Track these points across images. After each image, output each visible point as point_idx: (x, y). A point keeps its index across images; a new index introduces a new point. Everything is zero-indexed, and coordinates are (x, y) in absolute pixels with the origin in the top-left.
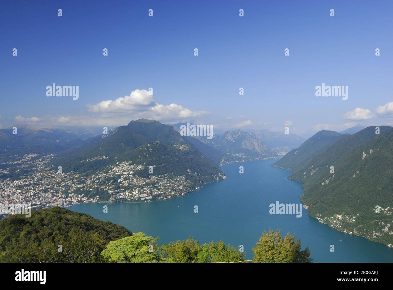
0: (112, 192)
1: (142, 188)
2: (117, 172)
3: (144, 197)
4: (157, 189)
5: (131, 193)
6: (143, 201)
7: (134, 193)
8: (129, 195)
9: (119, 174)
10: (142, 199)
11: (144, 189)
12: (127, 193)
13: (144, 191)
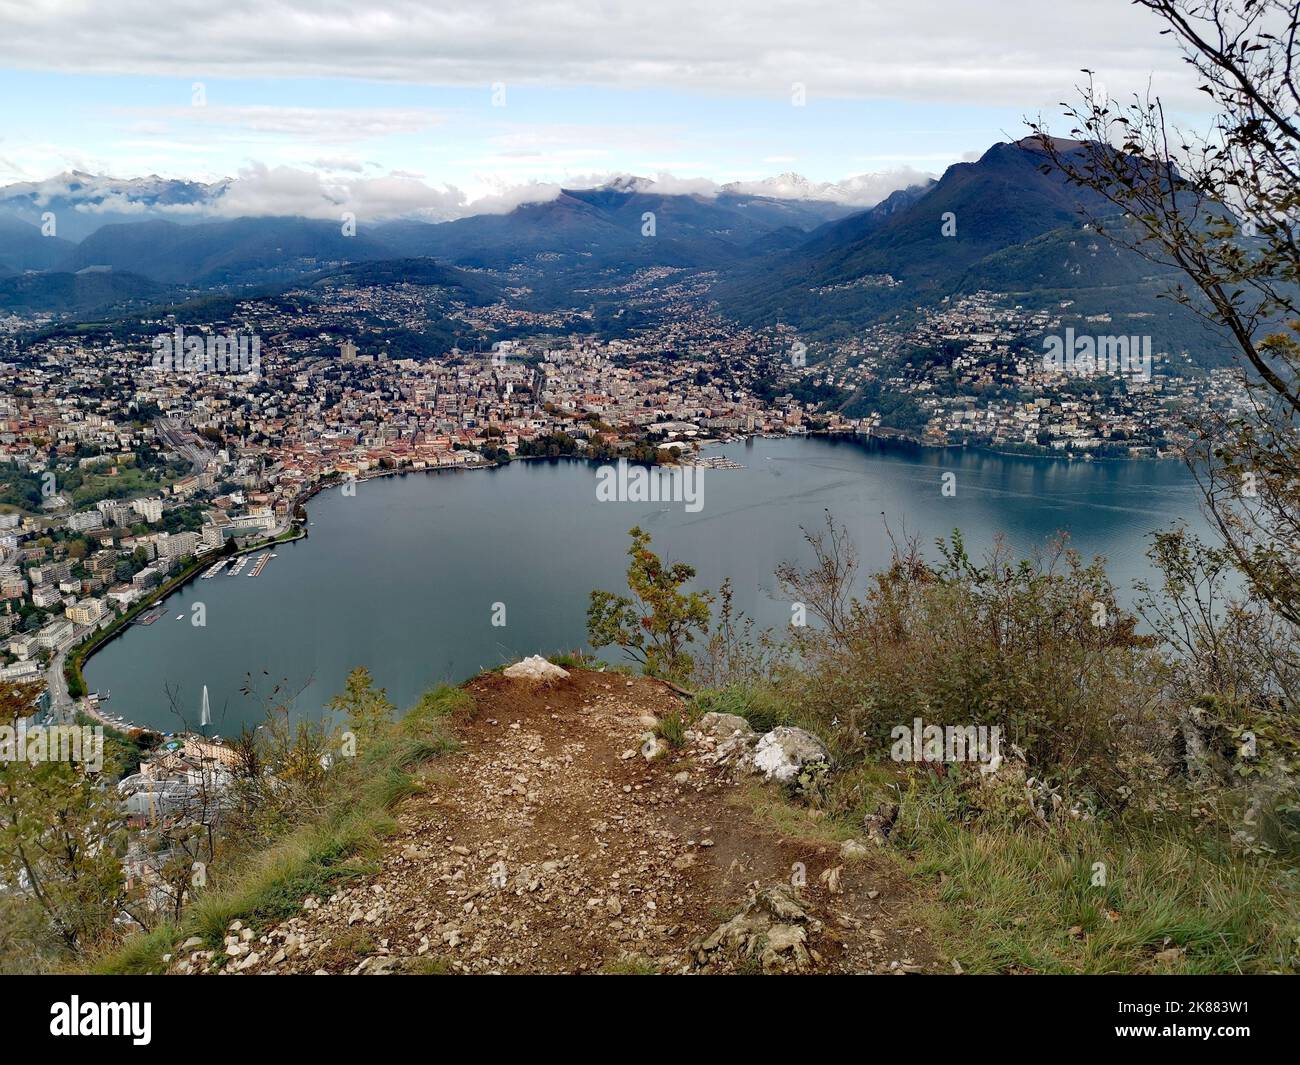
0: (934, 402)
1: (1056, 400)
2: (947, 333)
3: (1065, 438)
4: (1118, 413)
5: (1009, 416)
6: (1060, 452)
7: (1020, 415)
8: (998, 424)
9: (955, 337)
10: (1059, 445)
11: (1064, 405)
12: (991, 415)
13: (1065, 412)
